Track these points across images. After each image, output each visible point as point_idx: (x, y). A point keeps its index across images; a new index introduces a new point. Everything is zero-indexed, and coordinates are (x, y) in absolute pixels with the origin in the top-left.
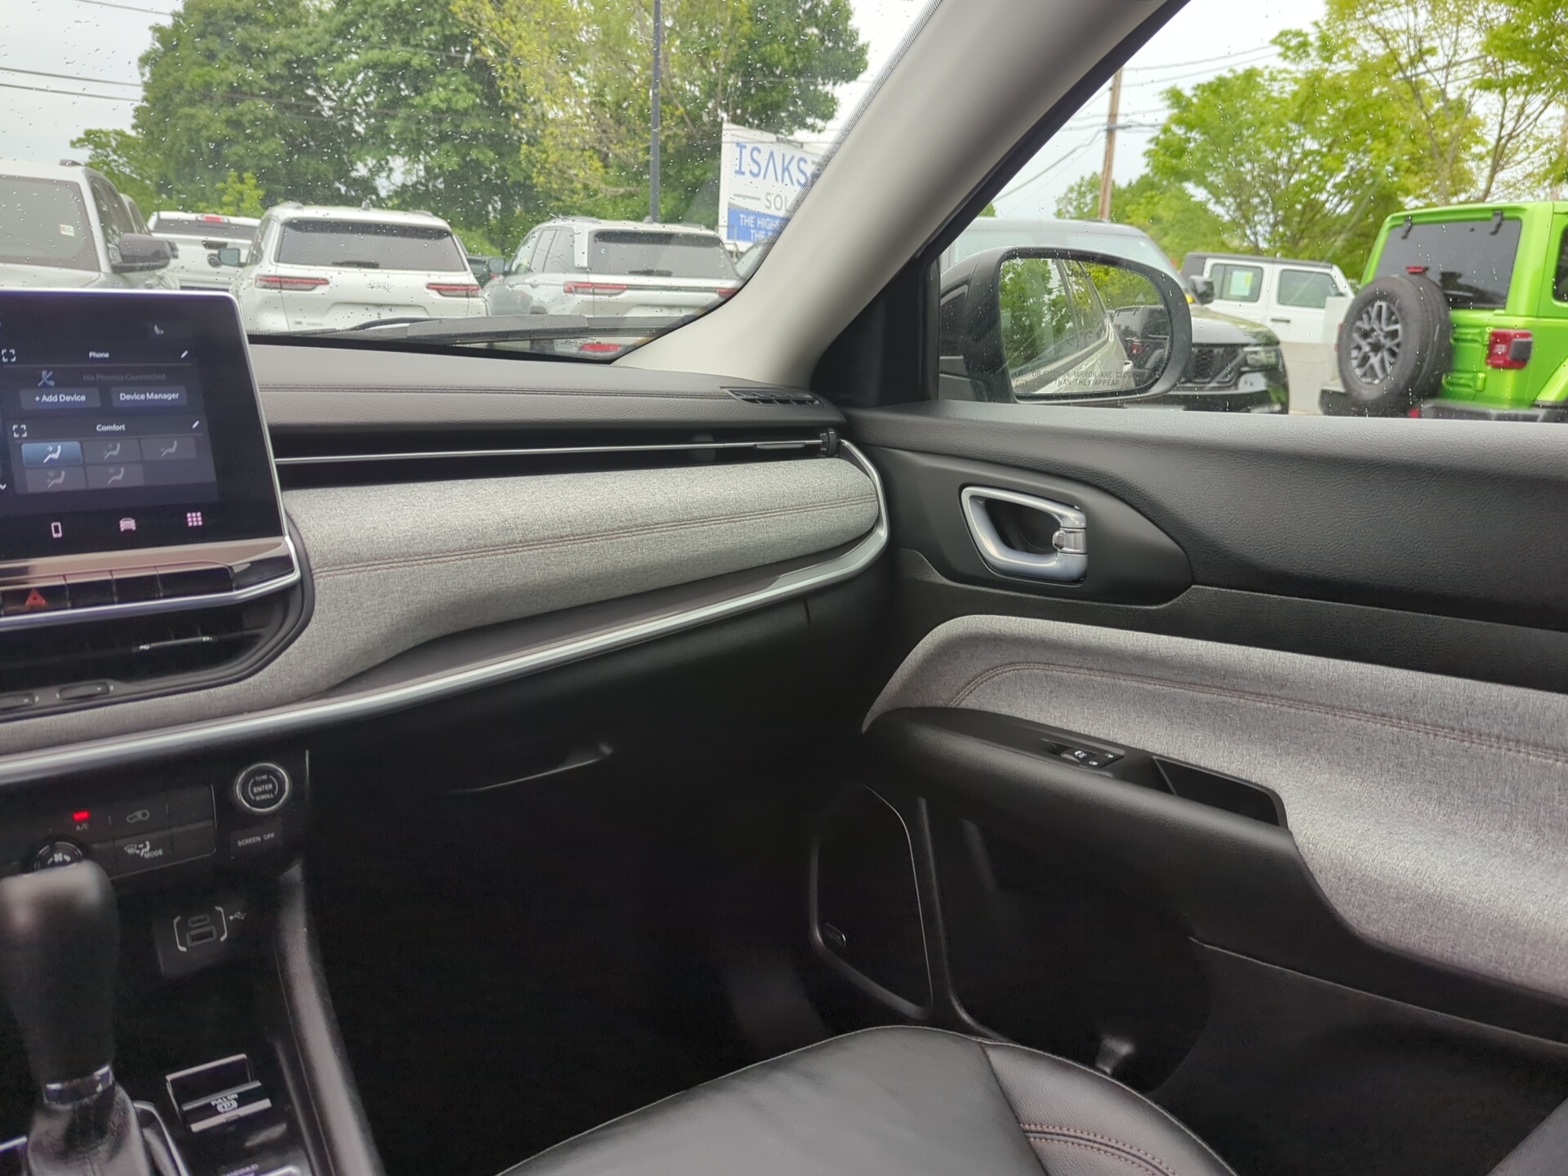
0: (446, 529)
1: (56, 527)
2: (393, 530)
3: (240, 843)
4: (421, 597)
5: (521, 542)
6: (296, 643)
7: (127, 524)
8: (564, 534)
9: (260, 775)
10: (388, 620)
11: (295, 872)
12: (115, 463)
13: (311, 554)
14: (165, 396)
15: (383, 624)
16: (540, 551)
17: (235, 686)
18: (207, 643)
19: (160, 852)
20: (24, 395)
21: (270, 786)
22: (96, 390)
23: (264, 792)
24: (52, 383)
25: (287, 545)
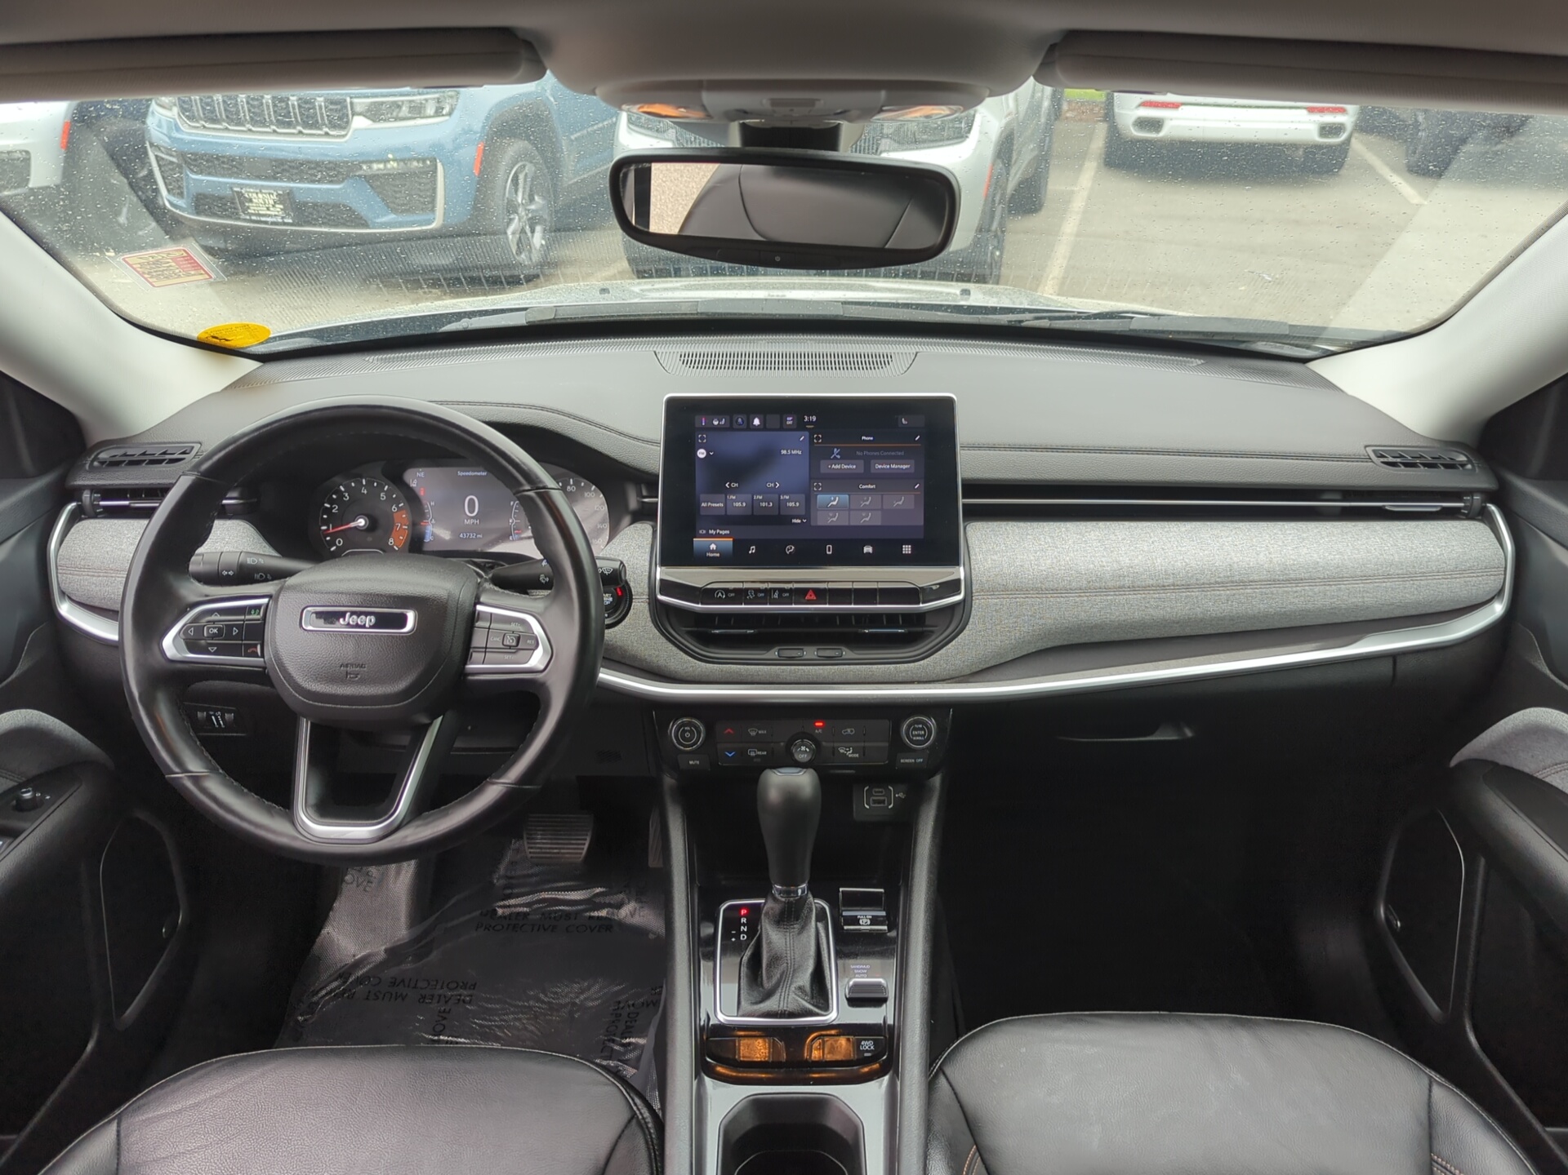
0: (1073, 572)
1: (829, 548)
2: (1033, 570)
3: (902, 761)
4: (1043, 621)
5: (1129, 587)
6: (953, 643)
7: (868, 549)
8: (1166, 584)
9: (918, 724)
10: (1017, 635)
11: (937, 781)
12: (866, 509)
13: (974, 582)
14: (901, 467)
15: (1013, 637)
16: (1144, 596)
17: (912, 665)
18: (901, 633)
19: (857, 755)
20: (823, 463)
21: (923, 732)
22: (862, 462)
23: (919, 735)
24: (839, 457)
25: (960, 573)
